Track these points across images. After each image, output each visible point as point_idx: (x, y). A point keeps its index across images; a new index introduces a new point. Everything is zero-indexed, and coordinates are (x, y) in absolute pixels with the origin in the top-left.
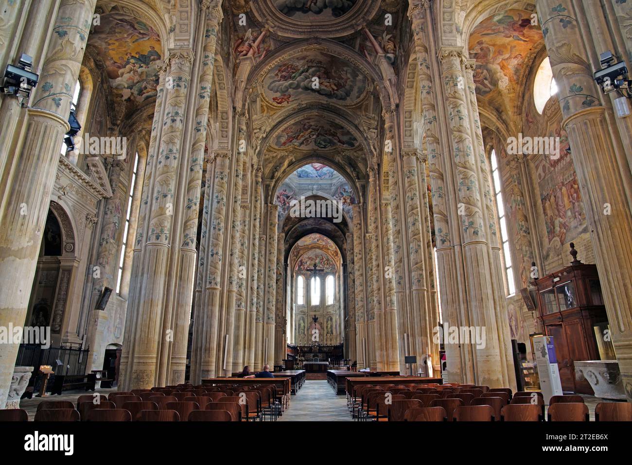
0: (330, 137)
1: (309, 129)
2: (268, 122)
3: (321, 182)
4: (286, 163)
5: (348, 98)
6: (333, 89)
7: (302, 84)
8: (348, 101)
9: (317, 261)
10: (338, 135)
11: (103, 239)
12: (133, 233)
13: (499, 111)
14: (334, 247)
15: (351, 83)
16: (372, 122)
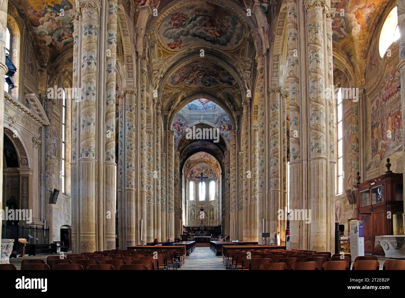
0: (214, 77)
1: (197, 70)
2: (165, 64)
3: (206, 113)
4: (179, 99)
5: (228, 44)
6: (217, 36)
7: (191, 31)
8: (229, 47)
9: (203, 171)
10: (220, 75)
11: (48, 156)
12: (69, 152)
13: (349, 55)
14: (216, 162)
15: (231, 31)
16: (247, 64)
